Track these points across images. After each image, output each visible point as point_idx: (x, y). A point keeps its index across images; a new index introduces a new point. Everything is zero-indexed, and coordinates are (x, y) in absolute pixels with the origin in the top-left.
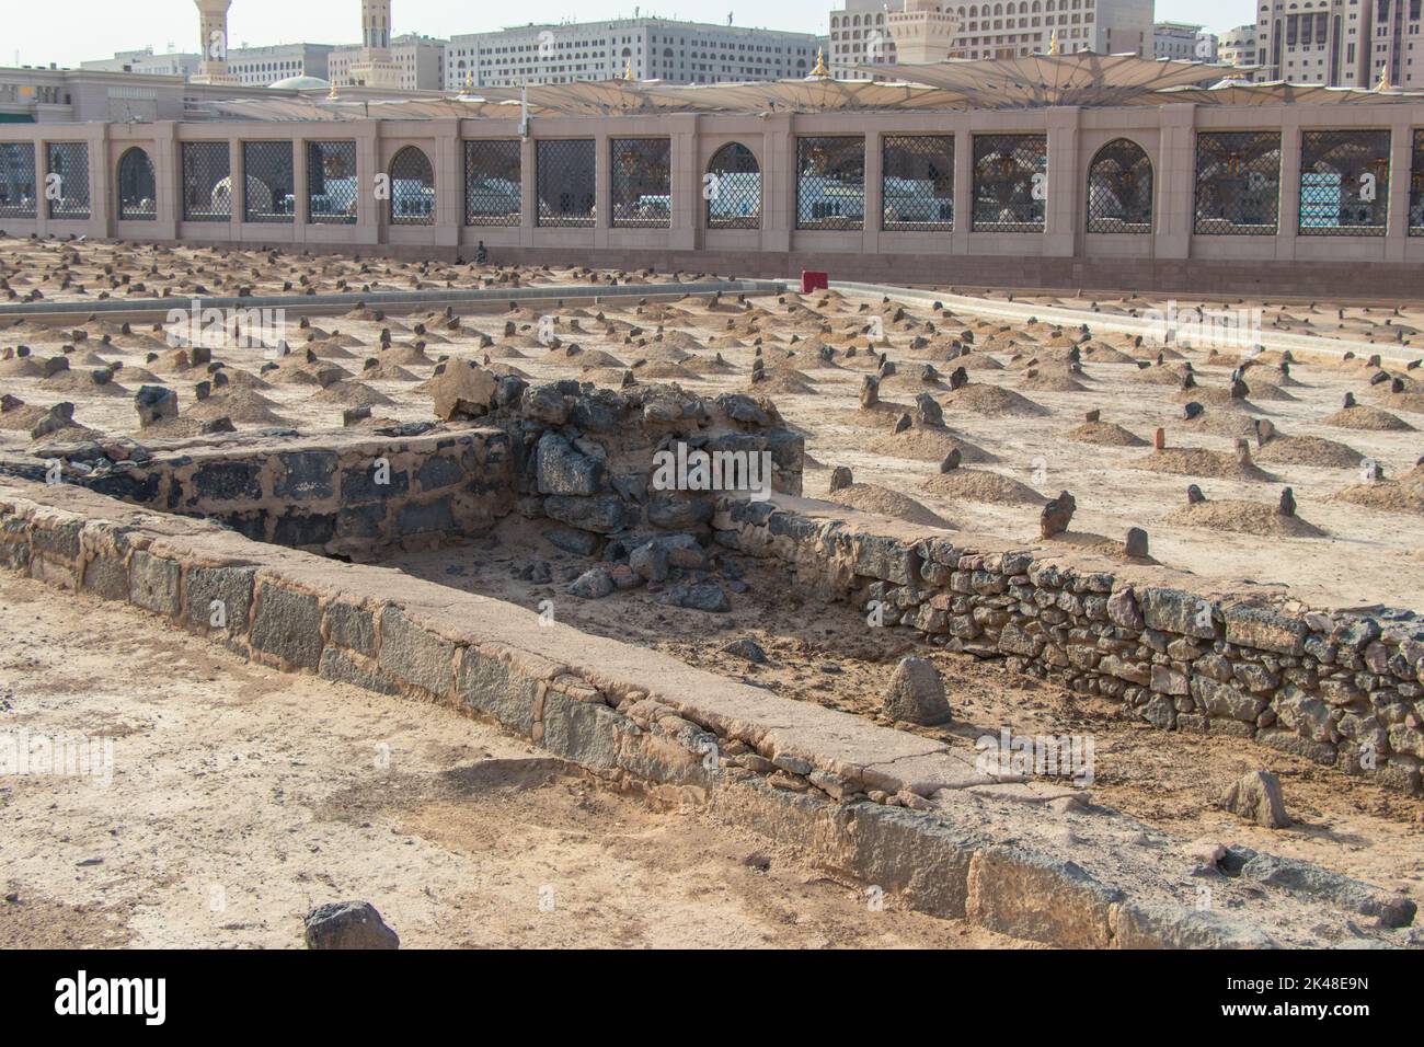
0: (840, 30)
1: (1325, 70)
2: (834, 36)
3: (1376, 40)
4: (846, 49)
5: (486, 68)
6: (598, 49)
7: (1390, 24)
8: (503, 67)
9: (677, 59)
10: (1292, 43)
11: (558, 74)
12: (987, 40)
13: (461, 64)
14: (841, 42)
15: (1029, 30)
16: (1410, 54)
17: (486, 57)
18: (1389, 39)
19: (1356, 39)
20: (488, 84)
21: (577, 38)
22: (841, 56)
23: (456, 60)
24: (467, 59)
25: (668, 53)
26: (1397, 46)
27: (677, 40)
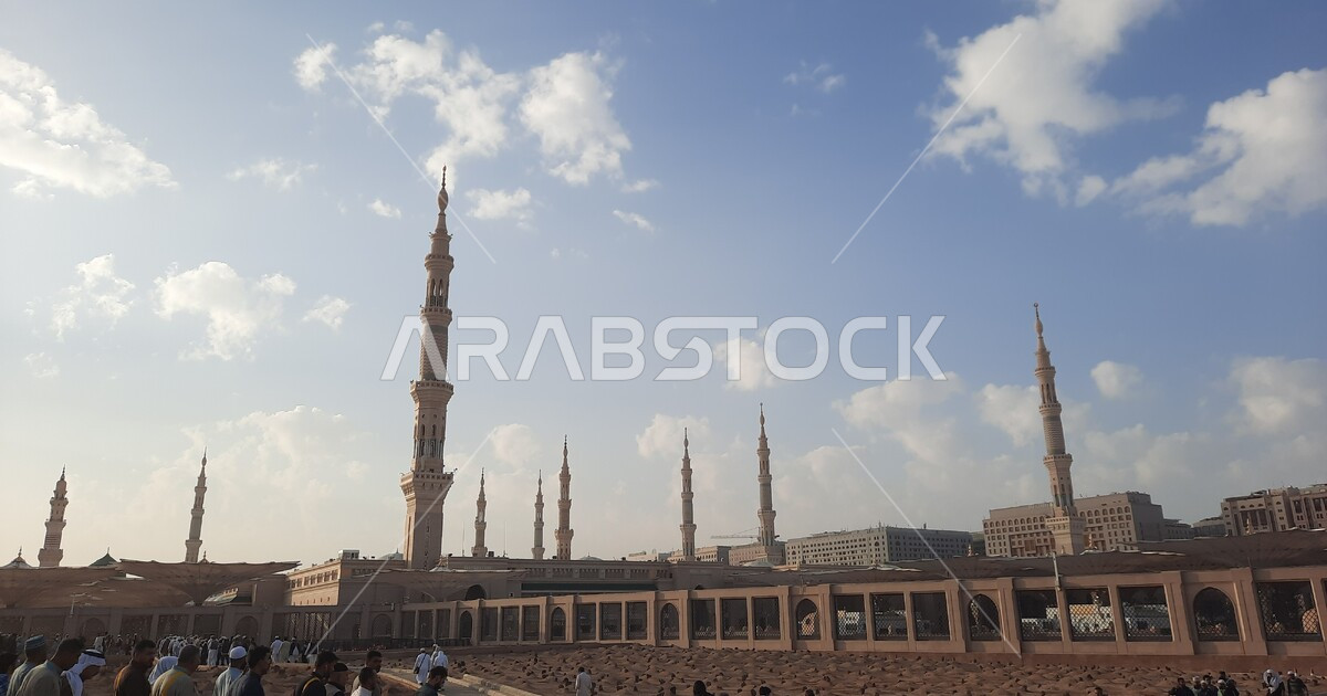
0: (989, 529)
2: (986, 532)
4: (993, 538)
5: (806, 554)
6: (863, 543)
8: (814, 553)
9: (902, 546)
11: (842, 556)
13: (794, 553)
14: (990, 535)
17: (805, 549)
20: (808, 562)
21: (851, 538)
22: (992, 542)
23: (791, 551)
24: (796, 550)
25: (898, 544)
27: (901, 537)
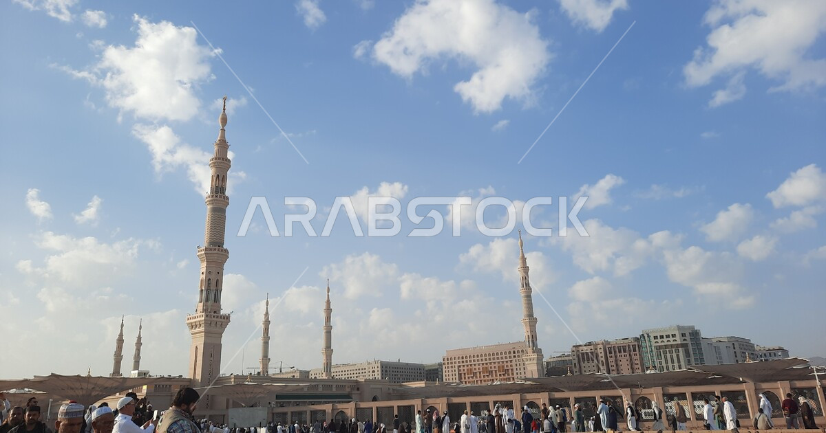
0: (446, 362)
1: (595, 368)
2: (444, 364)
3: (610, 360)
4: (448, 367)
7: (613, 355)
10: (584, 361)
12: (494, 363)
14: (446, 365)
15: (508, 359)
16: (621, 363)
18: (613, 359)
19: (603, 359)
22: (447, 369)
25: (386, 371)
26: (616, 361)
